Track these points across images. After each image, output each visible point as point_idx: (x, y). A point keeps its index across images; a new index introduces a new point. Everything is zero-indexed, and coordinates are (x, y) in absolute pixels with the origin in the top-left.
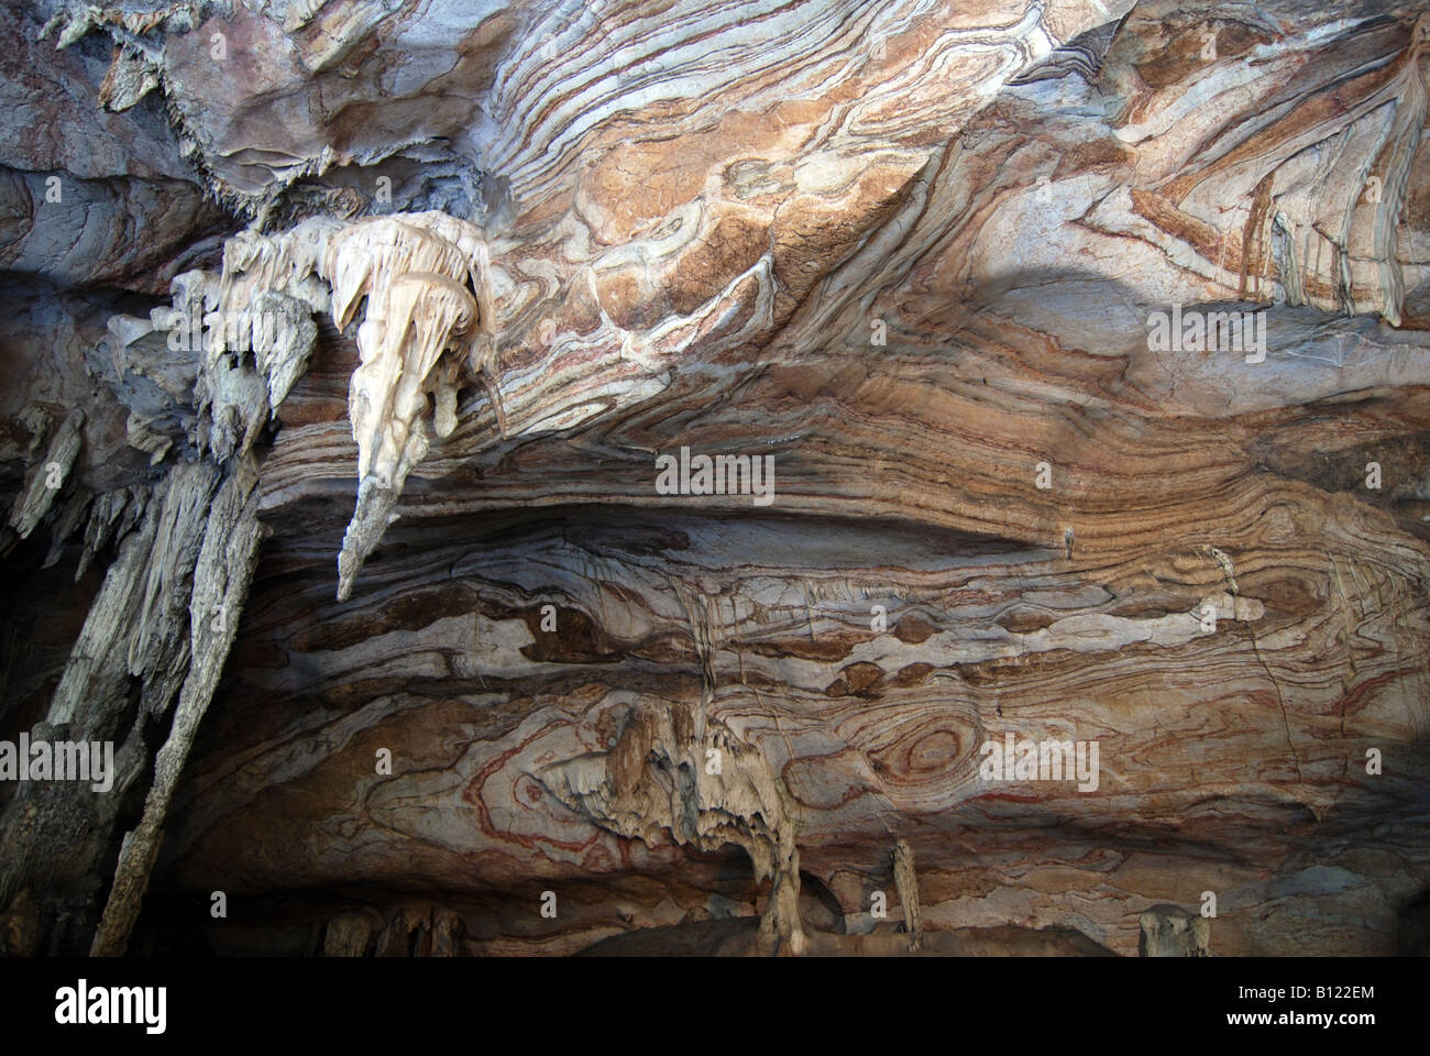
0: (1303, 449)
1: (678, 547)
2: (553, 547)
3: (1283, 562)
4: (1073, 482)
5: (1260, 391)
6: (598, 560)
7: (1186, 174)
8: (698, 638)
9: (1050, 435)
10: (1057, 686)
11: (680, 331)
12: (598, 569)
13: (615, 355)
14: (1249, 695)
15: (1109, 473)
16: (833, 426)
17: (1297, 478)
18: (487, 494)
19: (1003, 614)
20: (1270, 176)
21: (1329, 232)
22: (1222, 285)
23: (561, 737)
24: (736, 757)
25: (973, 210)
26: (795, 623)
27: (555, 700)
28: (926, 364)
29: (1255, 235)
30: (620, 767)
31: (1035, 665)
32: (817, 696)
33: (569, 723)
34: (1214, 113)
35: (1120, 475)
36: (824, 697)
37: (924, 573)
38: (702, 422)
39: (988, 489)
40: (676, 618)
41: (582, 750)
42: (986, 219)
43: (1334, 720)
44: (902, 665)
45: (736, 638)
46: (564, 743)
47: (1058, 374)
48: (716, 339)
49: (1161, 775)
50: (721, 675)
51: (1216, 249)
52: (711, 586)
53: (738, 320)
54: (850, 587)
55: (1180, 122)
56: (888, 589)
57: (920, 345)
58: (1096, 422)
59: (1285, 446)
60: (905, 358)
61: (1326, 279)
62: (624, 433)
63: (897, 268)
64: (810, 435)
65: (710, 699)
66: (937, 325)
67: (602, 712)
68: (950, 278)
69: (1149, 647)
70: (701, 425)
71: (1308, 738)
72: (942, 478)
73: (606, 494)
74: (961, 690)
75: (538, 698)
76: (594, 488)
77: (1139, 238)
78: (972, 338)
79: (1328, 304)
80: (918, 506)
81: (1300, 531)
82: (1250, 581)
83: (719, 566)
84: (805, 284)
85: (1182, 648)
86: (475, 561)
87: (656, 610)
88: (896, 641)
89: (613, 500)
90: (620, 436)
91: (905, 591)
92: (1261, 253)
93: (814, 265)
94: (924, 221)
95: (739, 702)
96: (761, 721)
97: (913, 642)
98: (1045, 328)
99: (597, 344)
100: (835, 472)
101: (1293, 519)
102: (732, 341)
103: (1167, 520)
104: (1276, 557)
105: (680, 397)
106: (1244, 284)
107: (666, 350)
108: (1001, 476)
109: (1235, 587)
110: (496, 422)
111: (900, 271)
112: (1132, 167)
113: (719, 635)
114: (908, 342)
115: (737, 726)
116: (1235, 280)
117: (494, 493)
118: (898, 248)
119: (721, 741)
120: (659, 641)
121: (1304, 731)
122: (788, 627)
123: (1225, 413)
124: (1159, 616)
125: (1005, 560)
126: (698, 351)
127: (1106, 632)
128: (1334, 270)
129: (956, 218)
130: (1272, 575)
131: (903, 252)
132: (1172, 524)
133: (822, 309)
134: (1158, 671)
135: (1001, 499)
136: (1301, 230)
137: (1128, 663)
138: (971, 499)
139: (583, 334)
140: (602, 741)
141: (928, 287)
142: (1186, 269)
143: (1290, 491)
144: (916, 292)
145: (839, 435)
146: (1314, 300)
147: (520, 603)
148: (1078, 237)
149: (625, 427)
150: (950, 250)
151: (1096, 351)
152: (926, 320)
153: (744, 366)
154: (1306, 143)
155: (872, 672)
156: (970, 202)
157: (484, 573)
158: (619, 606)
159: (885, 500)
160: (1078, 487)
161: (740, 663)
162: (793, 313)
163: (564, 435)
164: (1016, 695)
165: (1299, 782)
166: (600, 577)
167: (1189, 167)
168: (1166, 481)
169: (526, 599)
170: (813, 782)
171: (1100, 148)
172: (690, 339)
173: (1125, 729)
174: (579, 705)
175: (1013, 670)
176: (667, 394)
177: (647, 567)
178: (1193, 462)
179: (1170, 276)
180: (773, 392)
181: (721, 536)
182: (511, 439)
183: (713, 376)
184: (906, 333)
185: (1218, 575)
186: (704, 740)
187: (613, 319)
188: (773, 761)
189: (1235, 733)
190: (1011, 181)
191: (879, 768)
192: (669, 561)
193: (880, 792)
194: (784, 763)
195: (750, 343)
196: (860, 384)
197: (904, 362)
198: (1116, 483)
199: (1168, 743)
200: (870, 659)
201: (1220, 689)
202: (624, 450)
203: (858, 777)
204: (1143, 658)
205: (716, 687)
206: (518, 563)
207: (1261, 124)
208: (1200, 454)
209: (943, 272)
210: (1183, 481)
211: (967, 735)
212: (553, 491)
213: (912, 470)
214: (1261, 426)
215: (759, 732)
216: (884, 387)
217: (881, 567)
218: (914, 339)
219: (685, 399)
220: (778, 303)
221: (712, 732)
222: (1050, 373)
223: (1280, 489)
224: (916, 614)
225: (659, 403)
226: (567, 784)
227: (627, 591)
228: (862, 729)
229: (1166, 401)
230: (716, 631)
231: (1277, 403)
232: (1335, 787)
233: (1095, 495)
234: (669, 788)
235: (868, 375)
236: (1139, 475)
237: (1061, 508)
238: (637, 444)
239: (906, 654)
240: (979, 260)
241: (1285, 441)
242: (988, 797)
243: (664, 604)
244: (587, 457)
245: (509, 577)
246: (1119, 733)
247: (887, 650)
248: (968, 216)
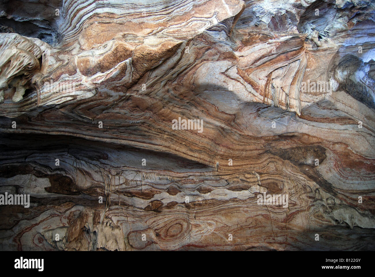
0: (278, 148)
1: (104, 159)
2: (63, 155)
3: (272, 177)
4: (220, 149)
5: (268, 130)
6: (78, 161)
7: (251, 68)
8: (106, 189)
9: (214, 135)
10: (212, 210)
11: (100, 77)
12: (77, 163)
13: (79, 83)
14: (262, 215)
15: (230, 148)
16: (151, 121)
17: (276, 155)
18: (33, 128)
19: (198, 187)
20: (271, 73)
21: (284, 90)
22: (259, 98)
23: (55, 221)
24: (112, 230)
25: (195, 64)
26: (137, 186)
27: (54, 207)
28: (182, 109)
29: (267, 87)
30: (71, 232)
31: (206, 204)
32: (141, 210)
33: (58, 216)
34: (258, 54)
35: (233, 149)
36: (144, 211)
37: (177, 173)
38: (108, 111)
39: (196, 148)
40: (101, 182)
41: (61, 225)
42: (199, 67)
43: (284, 224)
44: (169, 202)
45: (119, 190)
46: (55, 222)
47: (218, 118)
48: (111, 81)
49: (238, 239)
50: (112, 202)
51: (258, 89)
52: (113, 172)
53: (119, 76)
54: (155, 175)
55: (250, 54)
56: (166, 177)
57: (180, 102)
58: (227, 133)
59: (274, 146)
60: (175, 105)
61: (284, 102)
62: (80, 110)
63: (172, 75)
64: (144, 123)
65: (107, 210)
66: (185, 97)
67: (71, 213)
68: (188, 82)
69: (237, 200)
70: (108, 113)
71: (277, 229)
72: (184, 143)
73: (75, 133)
74: (185, 210)
75: (48, 206)
76: (71, 130)
77: (239, 81)
78: (195, 104)
79: (284, 108)
80: (175, 150)
81: (277, 170)
82: (264, 182)
83: (116, 166)
84: (143, 70)
85: (246, 200)
86: (35, 157)
87: (94, 179)
88: (168, 194)
89: (78, 135)
90: (78, 110)
91: (171, 178)
92: (269, 92)
93: (145, 65)
94: (180, 62)
95: (117, 211)
96: (123, 218)
97: (173, 195)
98: (215, 104)
99: (74, 79)
100: (151, 136)
101: (275, 166)
102: (117, 83)
103: (244, 163)
104: (270, 176)
105: (99, 100)
106: (264, 99)
107: (95, 82)
108: (200, 145)
109: (260, 183)
110: (37, 101)
111: (174, 76)
112: (238, 62)
113: (113, 188)
114: (176, 100)
115: (115, 219)
116: (262, 98)
117: (36, 128)
118: (173, 68)
119: (108, 224)
120: (93, 189)
121: (276, 227)
122: (135, 187)
123: (260, 136)
124: (240, 191)
125: (200, 170)
126: (105, 84)
127: (226, 194)
128: (285, 100)
129: (190, 65)
130: (269, 181)
131: (174, 70)
132: (245, 165)
133: (149, 81)
134: (239, 207)
135: (199, 151)
136: (278, 88)
137: (231, 204)
138: (191, 150)
139: (70, 75)
140: (69, 223)
141: (182, 84)
142: (250, 92)
143: (274, 158)
144: (178, 84)
145: (153, 124)
146: (281, 106)
147: (49, 173)
148: (223, 77)
149: (80, 108)
150: (188, 73)
151: (227, 112)
152: (181, 94)
153: (122, 94)
154: (280, 66)
155: (159, 203)
156: (195, 61)
157: (38, 161)
158: (83, 177)
159: (166, 147)
160: (221, 151)
161: (119, 198)
162: (139, 79)
163: (58, 107)
164: (200, 213)
165: (275, 243)
166: (78, 166)
167: (252, 66)
168: (244, 153)
169: (51, 172)
170: (136, 240)
171: (230, 54)
172: (103, 80)
173: (229, 225)
174: (63, 210)
175: (200, 205)
176: (94, 98)
177: (93, 164)
178: (251, 148)
179: (246, 93)
180: (131, 105)
181: (118, 156)
182: (41, 107)
183: (111, 95)
184: (175, 97)
185: (256, 180)
186: (103, 223)
187: (81, 71)
188: (125, 232)
189: (259, 227)
190: (206, 58)
191: (158, 235)
192: (101, 163)
193: (157, 243)
194: (128, 232)
195: (123, 86)
196: (161, 109)
197: (175, 106)
198: (231, 151)
199: (241, 229)
200: (159, 199)
201: (255, 213)
202: (81, 117)
203: (151, 238)
204: (235, 203)
205: (110, 206)
206: (50, 159)
207: (269, 59)
208: (253, 146)
209: (187, 79)
210: (249, 153)
211: (185, 225)
212: (57, 130)
213: (175, 139)
214: (268, 140)
215: (122, 222)
216: (168, 112)
217: (165, 170)
218: (178, 99)
219: (101, 101)
220: (134, 75)
221: (106, 221)
222: (215, 117)
223: (272, 158)
224: (174, 185)
225: (92, 101)
226: (52, 237)
227: (86, 172)
228: (154, 222)
229: (245, 130)
230: (112, 187)
231: (272, 135)
232: (284, 245)
233: (226, 154)
234: (89, 241)
235: (163, 107)
236: (237, 150)
237: (216, 157)
238: (86, 115)
239: (170, 198)
240: (196, 78)
241: (274, 145)
242: (189, 245)
243: (97, 177)
244: (67, 117)
245: (46, 164)
246: (227, 226)
247: (164, 197)
248: (194, 65)
